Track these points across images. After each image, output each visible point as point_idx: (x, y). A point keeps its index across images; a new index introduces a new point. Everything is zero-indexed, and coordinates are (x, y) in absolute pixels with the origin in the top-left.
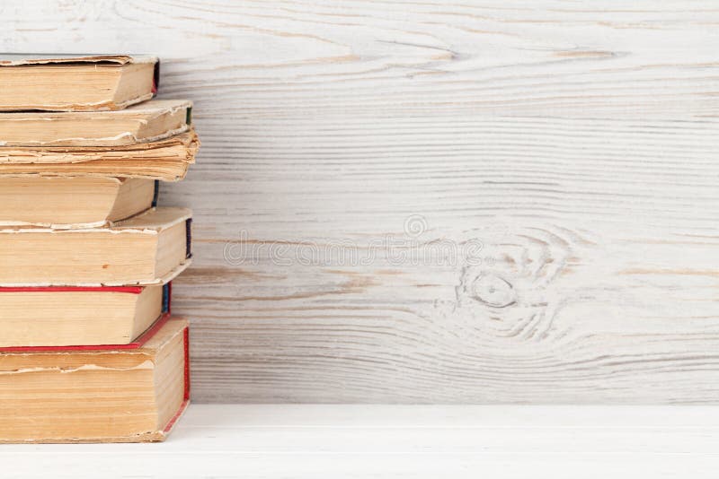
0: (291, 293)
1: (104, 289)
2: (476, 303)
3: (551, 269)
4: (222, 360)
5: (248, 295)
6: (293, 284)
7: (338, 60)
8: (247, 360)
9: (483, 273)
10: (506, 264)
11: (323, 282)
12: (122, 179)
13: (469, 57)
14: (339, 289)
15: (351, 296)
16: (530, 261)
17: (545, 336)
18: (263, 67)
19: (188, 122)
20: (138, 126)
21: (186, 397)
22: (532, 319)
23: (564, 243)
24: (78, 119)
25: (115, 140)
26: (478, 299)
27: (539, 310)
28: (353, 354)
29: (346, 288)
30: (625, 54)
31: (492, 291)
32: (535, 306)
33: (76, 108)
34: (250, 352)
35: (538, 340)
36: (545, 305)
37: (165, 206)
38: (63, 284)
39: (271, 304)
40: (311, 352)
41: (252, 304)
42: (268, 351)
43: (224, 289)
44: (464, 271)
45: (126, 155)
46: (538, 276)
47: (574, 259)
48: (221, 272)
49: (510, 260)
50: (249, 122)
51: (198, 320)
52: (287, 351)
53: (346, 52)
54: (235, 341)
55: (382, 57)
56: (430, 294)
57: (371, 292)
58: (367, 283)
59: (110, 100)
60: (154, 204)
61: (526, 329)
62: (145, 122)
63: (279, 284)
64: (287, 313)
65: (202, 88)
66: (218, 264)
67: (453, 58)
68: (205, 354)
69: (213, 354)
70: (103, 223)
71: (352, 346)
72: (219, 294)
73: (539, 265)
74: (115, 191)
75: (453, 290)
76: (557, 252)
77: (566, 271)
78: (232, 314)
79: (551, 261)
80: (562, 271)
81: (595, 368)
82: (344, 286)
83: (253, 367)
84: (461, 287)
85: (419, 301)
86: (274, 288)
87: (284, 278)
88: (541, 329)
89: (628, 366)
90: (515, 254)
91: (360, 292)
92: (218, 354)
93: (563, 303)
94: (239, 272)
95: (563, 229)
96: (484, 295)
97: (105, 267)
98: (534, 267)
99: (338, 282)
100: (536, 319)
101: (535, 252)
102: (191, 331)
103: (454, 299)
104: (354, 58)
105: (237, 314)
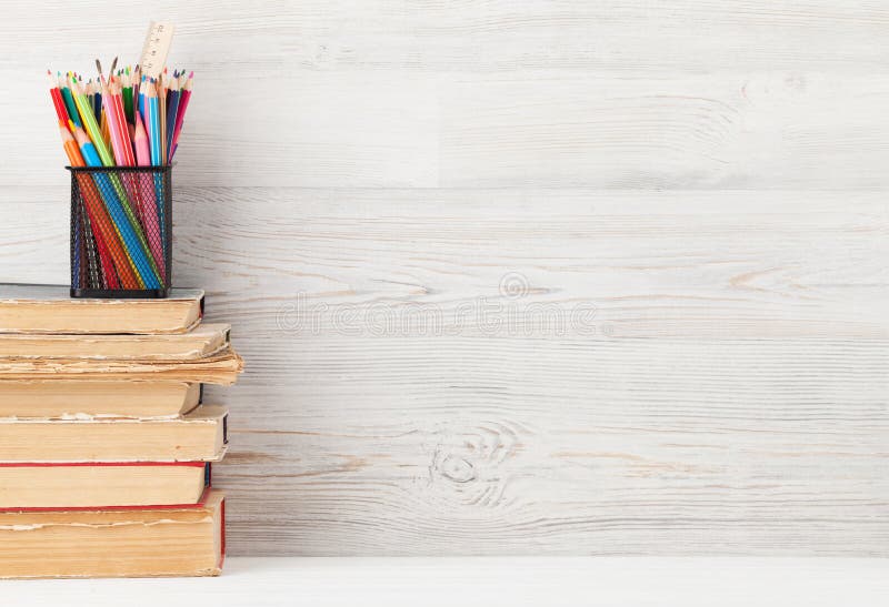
0: (303, 471)
1: (177, 463)
2: (444, 479)
3: (502, 453)
4: (249, 523)
5: (269, 473)
6: (305, 465)
7: (341, 294)
8: (270, 523)
9: (450, 456)
10: (466, 449)
11: (328, 463)
12: (190, 384)
13: (440, 292)
14: (341, 468)
15: (349, 474)
16: (486, 447)
17: (497, 504)
18: (283, 299)
19: (228, 340)
20: (203, 346)
21: (223, 552)
22: (487, 491)
23: (512, 433)
24: (159, 340)
25: (187, 355)
26: (447, 476)
27: (492, 484)
28: (351, 518)
29: (346, 468)
30: (557, 290)
31: (457, 470)
32: (489, 481)
33: (158, 332)
34: (272, 517)
35: (492, 507)
36: (497, 480)
37: (207, 405)
38: (146, 460)
39: (289, 480)
40: (319, 517)
41: (274, 480)
42: (286, 516)
43: (252, 469)
44: (435, 455)
45: (194, 366)
46: (492, 458)
47: (520, 445)
48: (251, 456)
49: (470, 446)
50: (272, 341)
51: (232, 493)
52: (299, 516)
53: (346, 287)
54: (260, 510)
55: (374, 291)
56: (409, 472)
57: (364, 471)
58: (362, 464)
59: (182, 326)
60: (200, 403)
61: (483, 499)
62: (208, 342)
63: (295, 464)
64: (300, 487)
65: (236, 315)
66: (248, 450)
67: (427, 292)
68: (237, 519)
69: (243, 519)
70: (177, 415)
71: (350, 512)
72: (248, 472)
73: (492, 449)
74: (185, 392)
75: (427, 469)
76: (506, 440)
77: (513, 455)
78: (257, 488)
79: (501, 447)
80: (510, 454)
81: (535, 528)
82: (344, 466)
83: (274, 529)
84: (433, 467)
85: (400, 478)
86: (290, 467)
87: (299, 460)
88: (495, 498)
89: (559, 527)
90: (474, 441)
91: (355, 470)
92: (247, 519)
93: (511, 479)
94: (263, 456)
95: (511, 423)
96: (451, 473)
97: (178, 447)
98: (488, 452)
99: (339, 463)
100: (491, 491)
101: (489, 440)
102: (226, 502)
103: (428, 476)
104: (352, 293)
105: (261, 488)
